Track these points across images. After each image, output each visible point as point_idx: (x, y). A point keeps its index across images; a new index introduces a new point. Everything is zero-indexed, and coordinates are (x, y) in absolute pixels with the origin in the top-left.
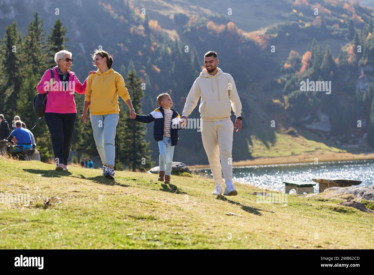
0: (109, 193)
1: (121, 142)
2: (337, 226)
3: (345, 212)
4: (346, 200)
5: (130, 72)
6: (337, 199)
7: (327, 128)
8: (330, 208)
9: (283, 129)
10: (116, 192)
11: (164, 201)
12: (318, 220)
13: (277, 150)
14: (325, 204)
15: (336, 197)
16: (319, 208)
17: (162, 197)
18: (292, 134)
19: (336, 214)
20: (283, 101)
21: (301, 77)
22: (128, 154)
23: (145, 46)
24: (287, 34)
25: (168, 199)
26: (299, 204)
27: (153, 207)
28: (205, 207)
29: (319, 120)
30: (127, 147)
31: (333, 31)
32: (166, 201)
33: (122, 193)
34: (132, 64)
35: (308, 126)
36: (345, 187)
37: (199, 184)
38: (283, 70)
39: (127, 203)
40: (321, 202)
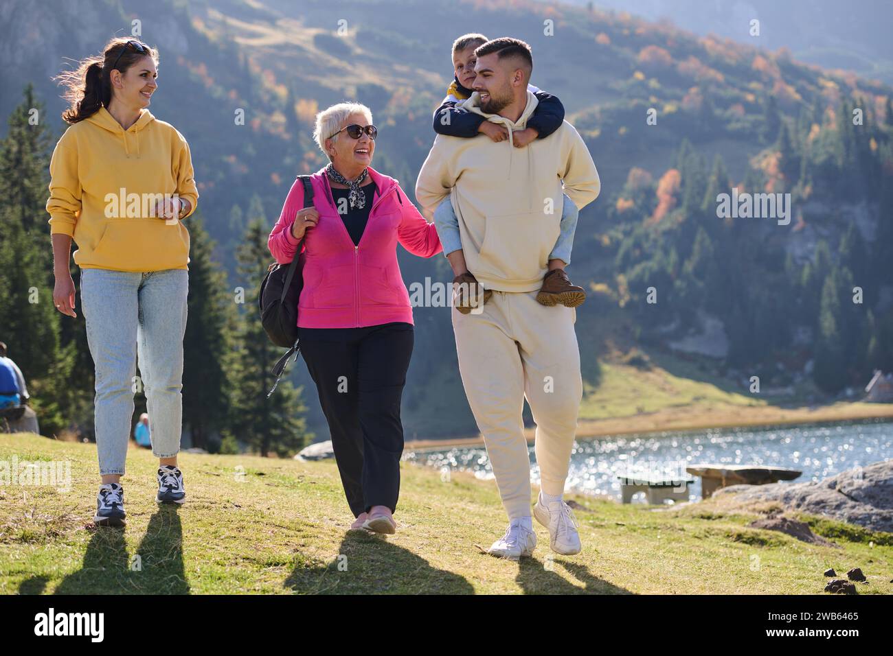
0: (196, 504)
1: (233, 388)
2: (744, 575)
3: (762, 543)
4: (765, 516)
5: (252, 224)
6: (743, 513)
7: (720, 349)
8: (728, 536)
9: (616, 353)
10: (213, 501)
11: (329, 521)
12: (698, 561)
13: (603, 403)
14: (716, 525)
15: (741, 508)
16: (701, 536)
17: (326, 513)
18: (637, 363)
19: (741, 549)
20: (614, 286)
21: (656, 231)
22: (249, 417)
23: (288, 161)
24: (623, 130)
25: (341, 518)
26: (654, 526)
27: (304, 537)
28: (426, 535)
29: (700, 331)
30: (248, 399)
31: (728, 121)
32: (336, 522)
33: (228, 505)
34: (256, 203)
35: (674, 346)
36: (763, 483)
37: (417, 485)
38: (614, 214)
39: (241, 529)
40: (706, 521)
